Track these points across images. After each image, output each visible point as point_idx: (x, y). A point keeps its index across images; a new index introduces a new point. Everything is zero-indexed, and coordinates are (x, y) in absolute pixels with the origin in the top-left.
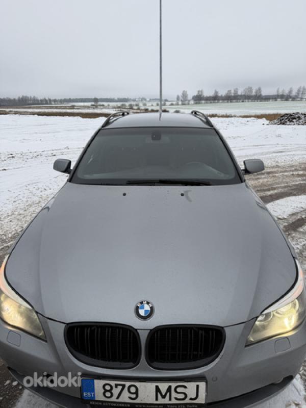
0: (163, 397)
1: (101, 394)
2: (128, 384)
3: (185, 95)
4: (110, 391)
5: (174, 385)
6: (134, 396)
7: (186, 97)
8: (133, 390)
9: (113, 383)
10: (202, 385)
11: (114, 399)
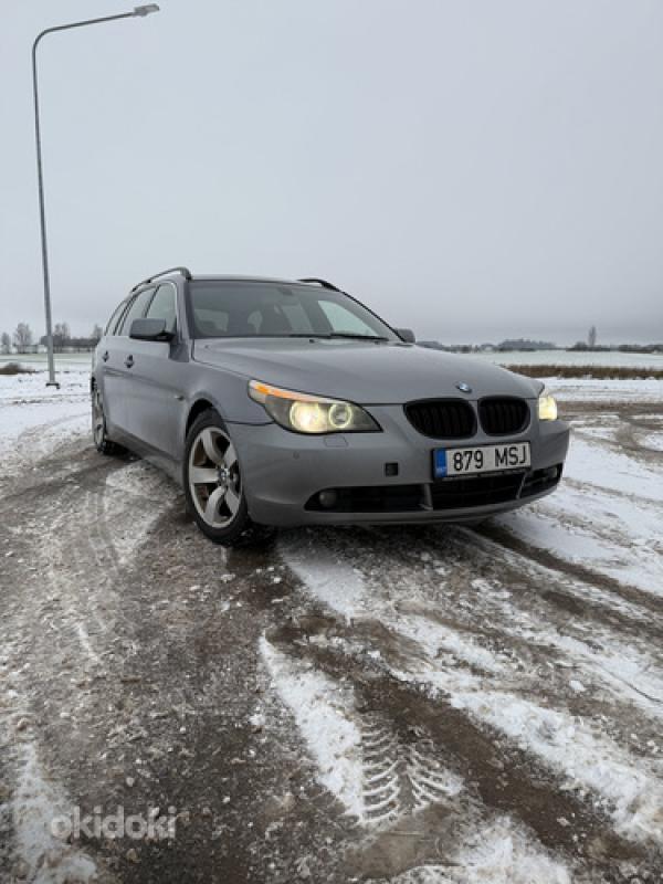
0: (502, 461)
1: (452, 467)
2: (474, 450)
3: (23, 333)
4: (460, 461)
5: (508, 447)
6: (479, 464)
7: (28, 336)
8: (479, 456)
9: (462, 451)
10: (527, 445)
11: (463, 471)
